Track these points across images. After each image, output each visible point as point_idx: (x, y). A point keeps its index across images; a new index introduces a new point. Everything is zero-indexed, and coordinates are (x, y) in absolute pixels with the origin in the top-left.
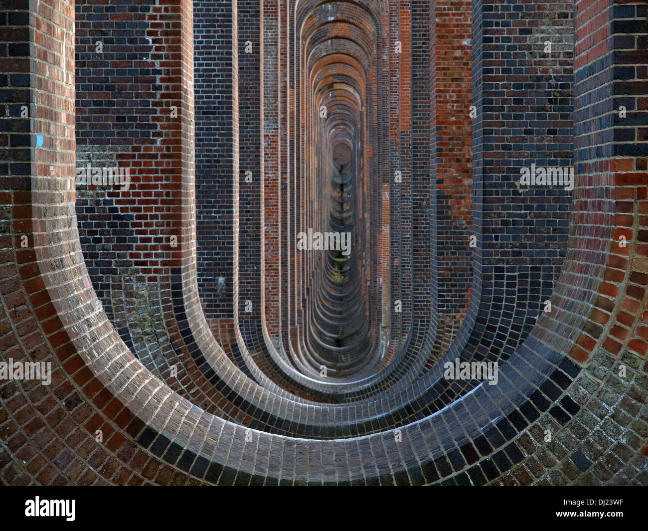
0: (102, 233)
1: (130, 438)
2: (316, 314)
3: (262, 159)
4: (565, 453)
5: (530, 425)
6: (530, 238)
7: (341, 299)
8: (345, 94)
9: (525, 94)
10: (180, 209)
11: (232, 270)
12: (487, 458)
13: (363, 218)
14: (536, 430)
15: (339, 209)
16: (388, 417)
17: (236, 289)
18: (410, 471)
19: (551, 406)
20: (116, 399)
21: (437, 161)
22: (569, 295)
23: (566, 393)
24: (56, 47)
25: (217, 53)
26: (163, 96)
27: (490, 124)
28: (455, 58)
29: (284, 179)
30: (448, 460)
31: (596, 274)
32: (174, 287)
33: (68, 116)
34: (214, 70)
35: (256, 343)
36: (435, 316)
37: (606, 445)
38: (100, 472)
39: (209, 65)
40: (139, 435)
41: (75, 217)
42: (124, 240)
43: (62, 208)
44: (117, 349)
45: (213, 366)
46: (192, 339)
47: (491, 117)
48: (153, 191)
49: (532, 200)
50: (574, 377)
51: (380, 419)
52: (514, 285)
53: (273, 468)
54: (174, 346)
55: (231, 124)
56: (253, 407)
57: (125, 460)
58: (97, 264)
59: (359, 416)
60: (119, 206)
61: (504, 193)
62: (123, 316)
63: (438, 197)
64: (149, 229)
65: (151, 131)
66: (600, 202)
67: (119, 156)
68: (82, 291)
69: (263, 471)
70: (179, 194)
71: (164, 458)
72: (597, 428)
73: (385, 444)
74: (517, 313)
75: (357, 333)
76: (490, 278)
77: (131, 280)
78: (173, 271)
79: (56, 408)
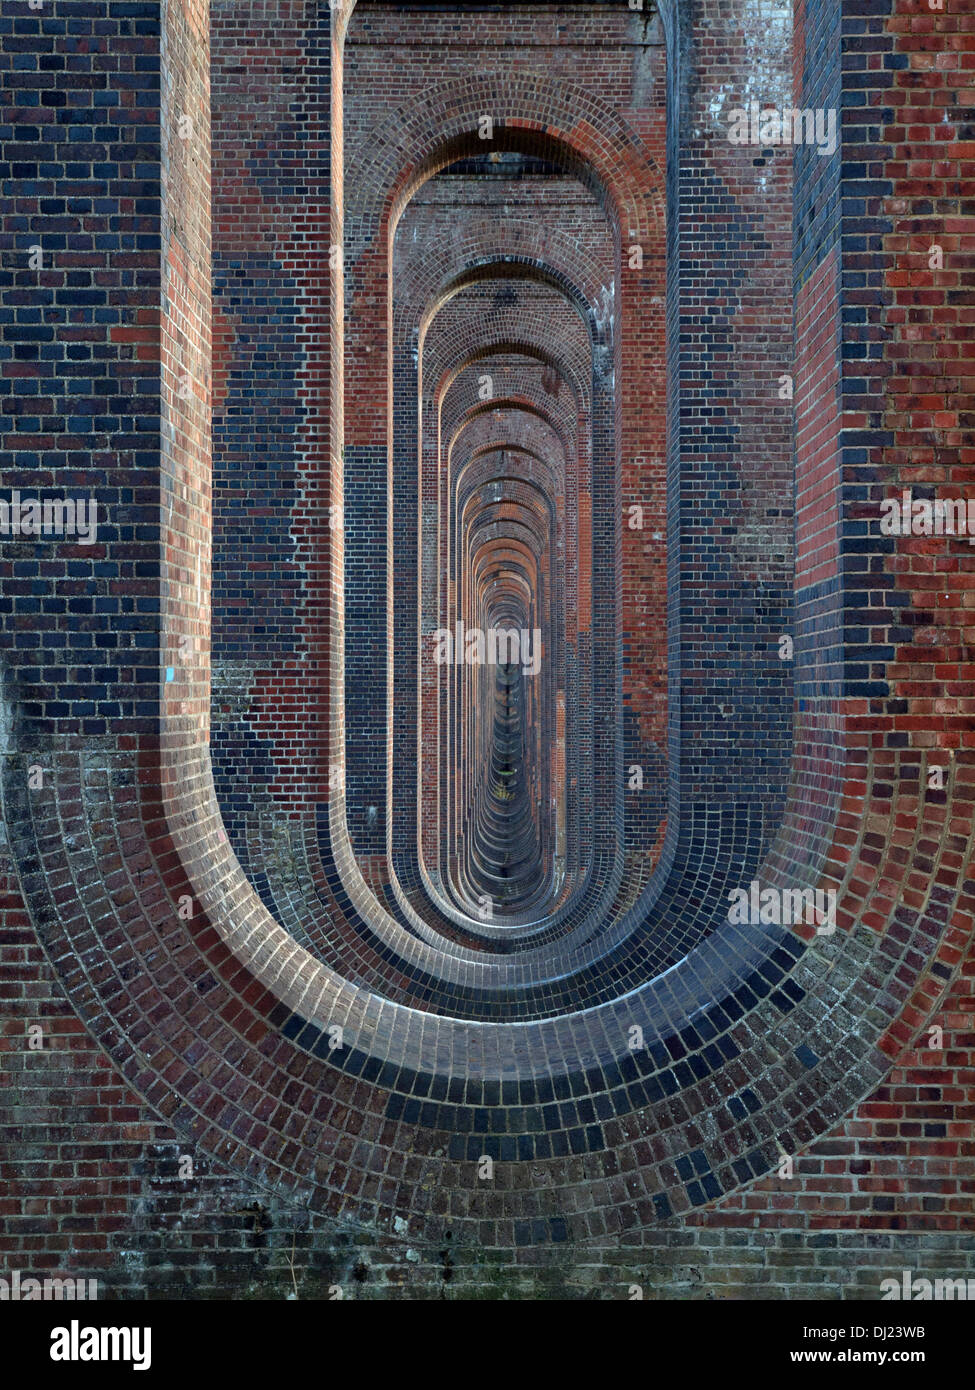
0: (236, 762)
1: (274, 1028)
2: (479, 840)
3: (420, 665)
4: (788, 1047)
5: (747, 1014)
6: (735, 771)
7: (506, 820)
8: (512, 583)
9: (729, 603)
10: (328, 735)
11: (385, 798)
12: (696, 1052)
13: (533, 727)
14: (754, 1020)
15: (504, 714)
16: (570, 979)
17: (390, 820)
18: (605, 1068)
19: (772, 992)
20: (257, 982)
21: (625, 672)
22: (790, 855)
23: (789, 975)
24: (190, 563)
25: (370, 547)
26: (309, 603)
27: (688, 638)
28: (645, 554)
29: (443, 685)
30: (650, 1055)
31: (824, 834)
32: (320, 826)
33: (203, 641)
34: (366, 567)
35: (412, 880)
36: (620, 855)
37: (836, 1037)
38: (238, 1068)
39: (361, 561)
40: (284, 1023)
41: (209, 759)
42: (261, 771)
43: (194, 751)
44: (258, 915)
45: (365, 919)
46: (340, 887)
47: (690, 629)
48: (296, 713)
49: (738, 726)
50: (798, 957)
51: (561, 981)
52: (716, 825)
53: (442, 1062)
54: (320, 895)
55: (385, 629)
56: (412, 967)
57: (267, 1054)
58: (231, 798)
59: (536, 978)
60: (256, 731)
61: (705, 717)
62: (260, 860)
63: (625, 715)
64: (291, 758)
65: (295, 644)
66: (827, 748)
67: (257, 673)
68: (217, 848)
69: (429, 1065)
70: (325, 717)
71: (314, 1052)
72: (825, 1017)
73: (573, 1030)
74: (721, 858)
75: (526, 860)
76: (688, 816)
77: (269, 818)
78: (319, 807)
79: (186, 991)
